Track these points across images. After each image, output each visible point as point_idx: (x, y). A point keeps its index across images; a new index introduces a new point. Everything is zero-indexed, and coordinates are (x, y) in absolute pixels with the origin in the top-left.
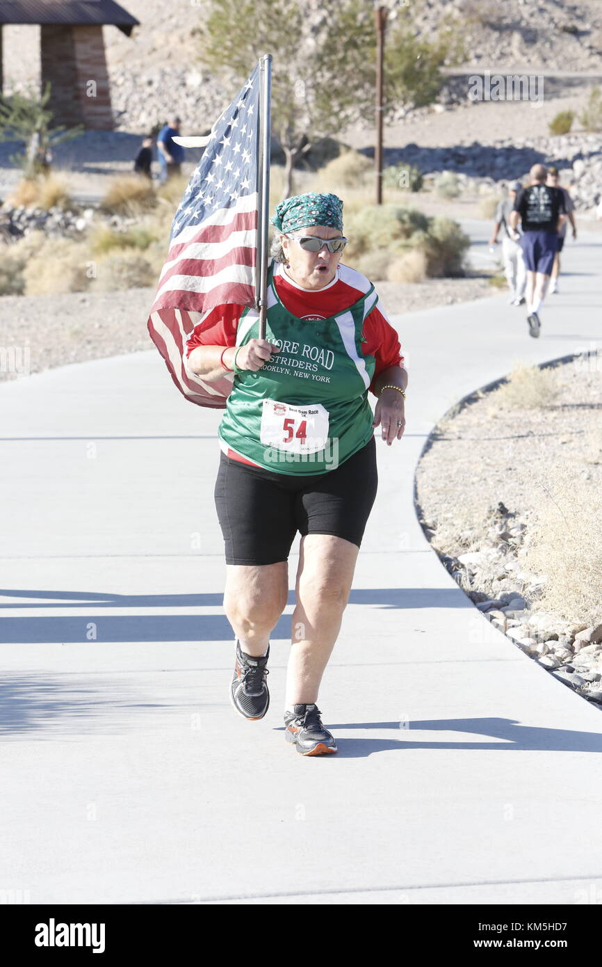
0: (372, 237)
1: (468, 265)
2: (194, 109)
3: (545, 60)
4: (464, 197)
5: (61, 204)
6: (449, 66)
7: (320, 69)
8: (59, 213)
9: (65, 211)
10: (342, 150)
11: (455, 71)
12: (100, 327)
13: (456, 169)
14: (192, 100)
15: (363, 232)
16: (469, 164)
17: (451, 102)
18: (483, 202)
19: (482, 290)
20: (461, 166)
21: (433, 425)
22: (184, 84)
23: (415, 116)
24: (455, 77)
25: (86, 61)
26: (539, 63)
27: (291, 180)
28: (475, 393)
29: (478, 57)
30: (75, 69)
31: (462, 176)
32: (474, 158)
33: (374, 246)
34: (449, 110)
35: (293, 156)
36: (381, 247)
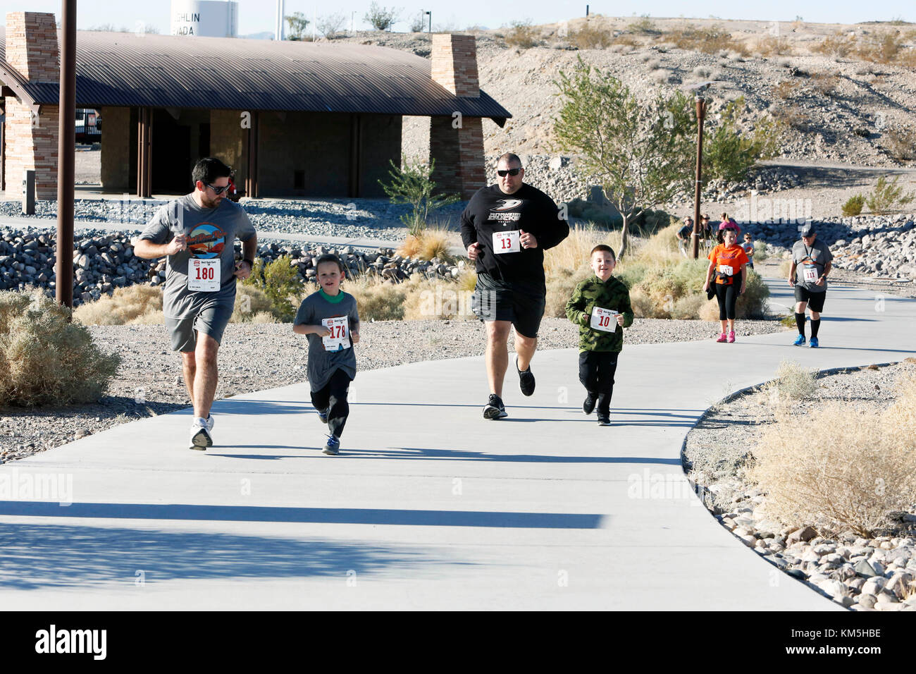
0: (689, 284)
1: (765, 310)
2: (554, 188)
3: (842, 156)
4: (769, 261)
5: (439, 255)
6: (764, 158)
7: (652, 150)
8: (437, 263)
9: (442, 261)
10: (672, 220)
11: (768, 163)
12: (456, 340)
13: (766, 240)
14: (553, 181)
15: (681, 280)
16: (776, 236)
17: (764, 187)
18: (783, 264)
19: (776, 328)
20: (769, 238)
21: (711, 406)
22: (547, 168)
23: (734, 197)
24: (768, 167)
25: (467, 145)
26: (837, 159)
27: (625, 240)
28: (751, 388)
29: (787, 152)
30: (457, 151)
31: (769, 246)
32: (780, 232)
33: (690, 291)
34: (761, 194)
35: (628, 220)
36: (694, 292)
